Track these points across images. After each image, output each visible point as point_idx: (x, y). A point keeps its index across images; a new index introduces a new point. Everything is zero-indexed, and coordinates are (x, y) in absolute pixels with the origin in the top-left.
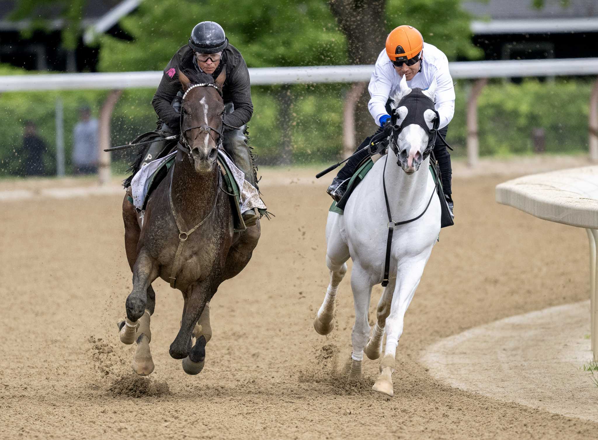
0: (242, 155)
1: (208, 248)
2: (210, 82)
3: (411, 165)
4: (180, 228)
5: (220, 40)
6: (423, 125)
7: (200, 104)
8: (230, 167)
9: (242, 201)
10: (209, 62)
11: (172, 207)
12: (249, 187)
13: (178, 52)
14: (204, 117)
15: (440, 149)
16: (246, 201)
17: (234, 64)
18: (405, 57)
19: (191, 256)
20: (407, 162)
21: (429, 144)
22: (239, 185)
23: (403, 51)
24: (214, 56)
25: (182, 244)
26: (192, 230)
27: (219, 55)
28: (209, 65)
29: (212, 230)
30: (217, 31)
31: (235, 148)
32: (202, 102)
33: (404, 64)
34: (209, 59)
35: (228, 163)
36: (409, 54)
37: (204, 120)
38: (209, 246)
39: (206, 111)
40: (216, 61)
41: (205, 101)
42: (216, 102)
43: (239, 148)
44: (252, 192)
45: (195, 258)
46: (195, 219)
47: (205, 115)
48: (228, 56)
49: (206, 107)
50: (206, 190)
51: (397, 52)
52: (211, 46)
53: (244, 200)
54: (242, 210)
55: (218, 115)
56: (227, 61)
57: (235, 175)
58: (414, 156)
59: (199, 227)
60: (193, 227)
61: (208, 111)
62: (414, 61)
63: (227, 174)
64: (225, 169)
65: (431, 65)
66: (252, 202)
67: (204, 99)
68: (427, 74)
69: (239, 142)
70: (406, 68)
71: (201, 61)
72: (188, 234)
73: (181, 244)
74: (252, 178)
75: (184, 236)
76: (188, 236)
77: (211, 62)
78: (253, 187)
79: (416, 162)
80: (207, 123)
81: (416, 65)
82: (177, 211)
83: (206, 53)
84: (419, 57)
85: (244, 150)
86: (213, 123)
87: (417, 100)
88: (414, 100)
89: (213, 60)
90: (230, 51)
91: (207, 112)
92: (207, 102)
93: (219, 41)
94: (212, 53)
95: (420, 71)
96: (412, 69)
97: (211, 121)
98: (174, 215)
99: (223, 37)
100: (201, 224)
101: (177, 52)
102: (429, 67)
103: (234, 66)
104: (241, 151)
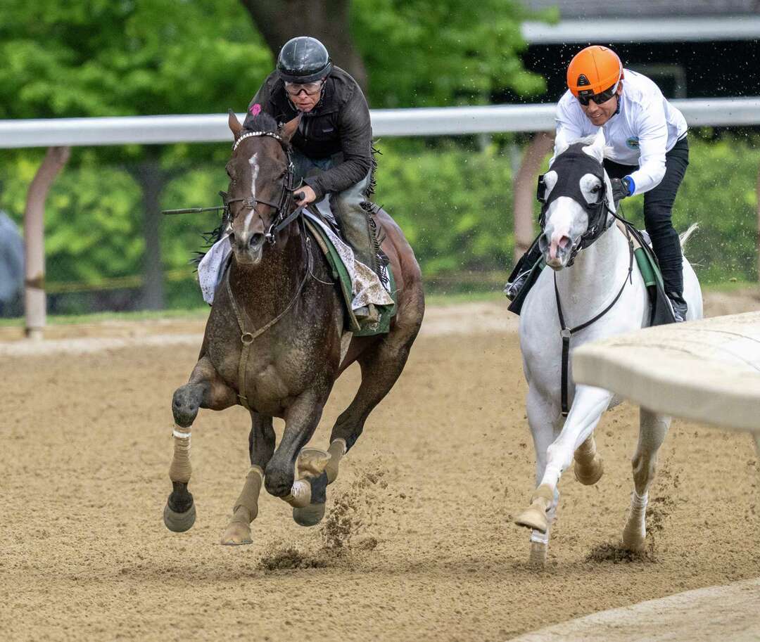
0: (355, 225)
1: (289, 355)
2: (272, 130)
3: (555, 256)
4: (242, 327)
5: (321, 63)
6: (579, 198)
7: (249, 164)
8: (334, 243)
9: (355, 291)
10: (303, 95)
11: (231, 296)
12: (368, 273)
13: (268, 81)
14: (251, 185)
15: (660, 227)
16: (361, 293)
17: (344, 99)
18: (590, 91)
19: (264, 368)
20: (549, 251)
21: (589, 224)
22: (349, 268)
23: (587, 83)
24: (311, 86)
25: (247, 349)
26: (261, 331)
27: (317, 86)
28: (303, 100)
29: (294, 330)
30: (316, 51)
31: (346, 215)
32: (252, 161)
33: (591, 101)
34: (303, 91)
35: (330, 238)
36: (597, 87)
37: (251, 189)
38: (290, 353)
39: (255, 175)
40: (313, 94)
41: (257, 160)
42: (273, 160)
43: (350, 215)
44: (371, 280)
45: (270, 369)
46: (263, 316)
47: (254, 181)
48: (336, 86)
49: (257, 168)
50: (271, 277)
51: (579, 84)
52: (307, 72)
53: (358, 291)
54: (355, 305)
55: (273, 181)
56: (333, 93)
57: (342, 254)
58: (558, 243)
59: (272, 326)
60: (262, 326)
61: (260, 173)
62: (608, 96)
63: (329, 252)
64: (327, 246)
65: (635, 103)
66: (369, 295)
67: (255, 156)
68: (630, 117)
69: (352, 206)
70: (593, 107)
71: (292, 94)
72: (254, 336)
73: (245, 350)
74: (372, 257)
75: (248, 338)
76: (255, 339)
77: (306, 96)
78: (374, 273)
79: (562, 251)
80: (254, 193)
81: (610, 104)
82: (239, 303)
83: (297, 83)
84: (614, 91)
85: (361, 217)
86: (264, 192)
87: (573, 161)
88: (569, 161)
89: (308, 92)
90: (339, 79)
91: (256, 177)
92: (259, 162)
93: (319, 65)
94: (308, 83)
95: (617, 112)
96: (602, 109)
97: (261, 191)
98: (234, 308)
99: (325, 58)
100: (273, 322)
101: (266, 80)
102: (633, 108)
103: (344, 102)
104: (355, 220)
